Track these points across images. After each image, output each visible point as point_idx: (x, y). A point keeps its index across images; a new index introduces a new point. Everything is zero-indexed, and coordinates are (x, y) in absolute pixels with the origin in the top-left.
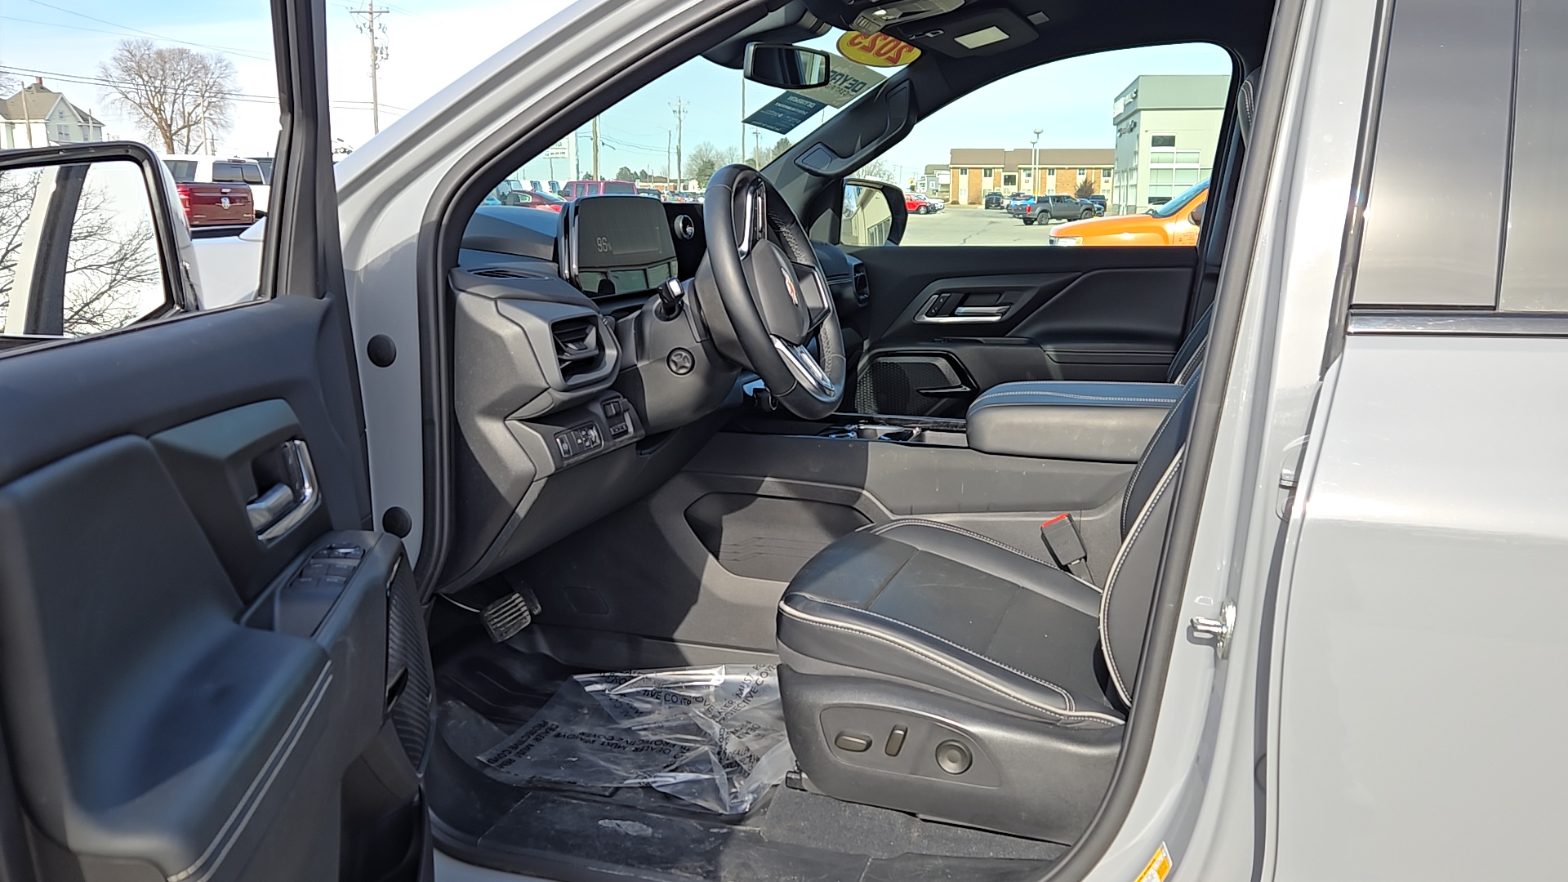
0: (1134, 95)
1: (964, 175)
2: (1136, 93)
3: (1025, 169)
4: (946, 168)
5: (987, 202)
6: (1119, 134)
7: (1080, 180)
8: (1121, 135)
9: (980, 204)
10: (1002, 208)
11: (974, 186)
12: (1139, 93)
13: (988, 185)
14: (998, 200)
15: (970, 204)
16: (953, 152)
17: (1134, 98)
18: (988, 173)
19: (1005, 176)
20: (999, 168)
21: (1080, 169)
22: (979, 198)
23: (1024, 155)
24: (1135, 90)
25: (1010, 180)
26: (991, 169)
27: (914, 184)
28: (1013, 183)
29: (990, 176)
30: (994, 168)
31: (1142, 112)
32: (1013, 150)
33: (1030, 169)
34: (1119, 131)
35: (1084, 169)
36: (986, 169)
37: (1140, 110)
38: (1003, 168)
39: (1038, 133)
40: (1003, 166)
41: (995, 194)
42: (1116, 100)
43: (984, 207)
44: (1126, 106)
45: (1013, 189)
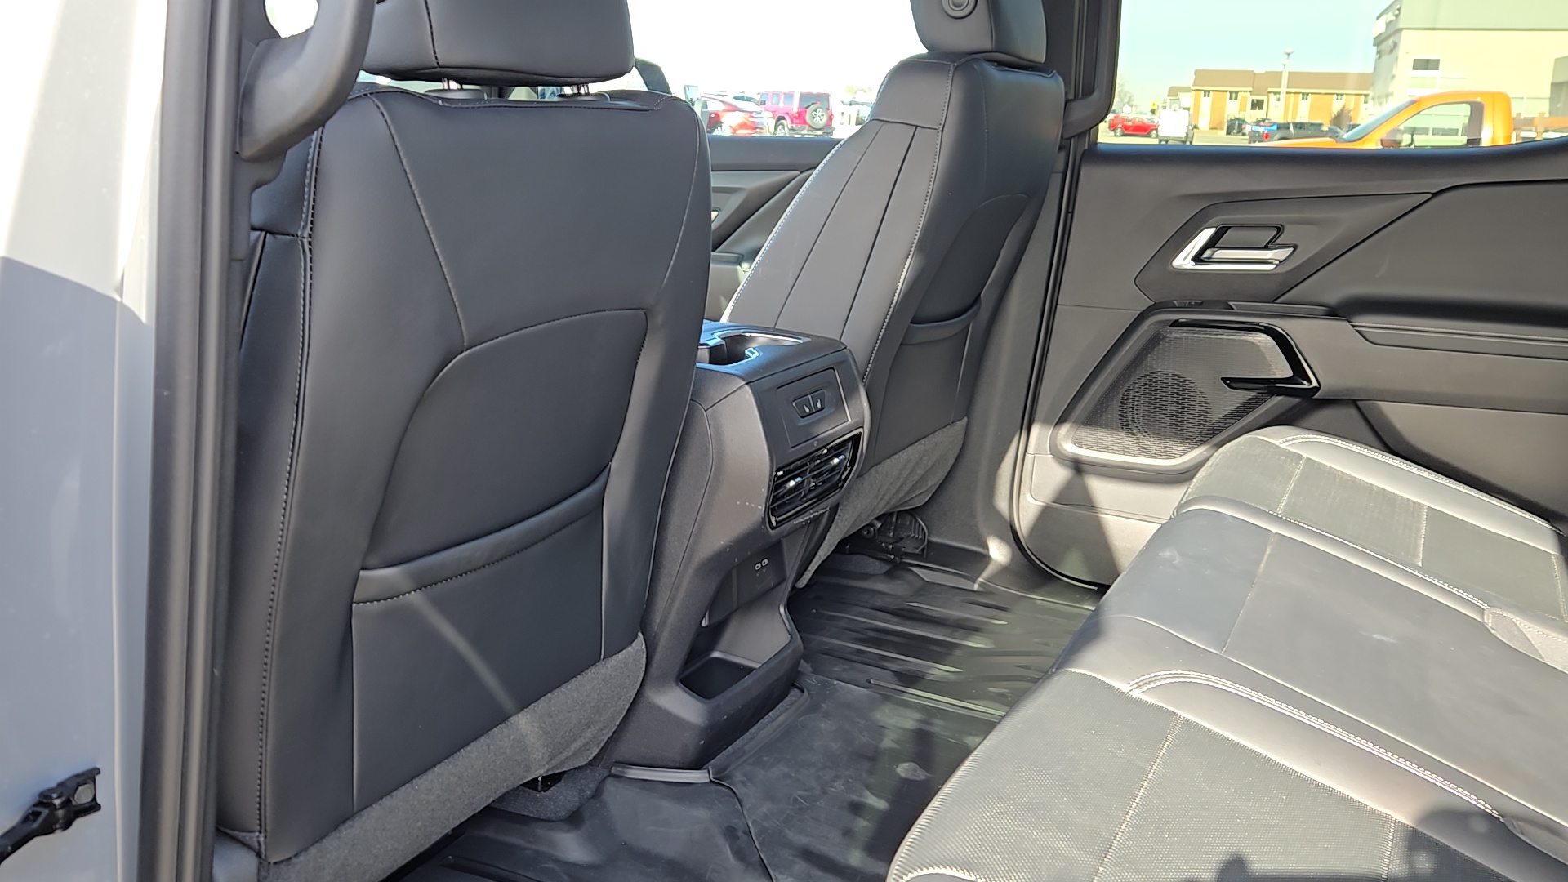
0: (1397, 12)
1: (1207, 97)
2: (1399, 10)
3: (1275, 93)
4: (1187, 90)
5: (1228, 128)
6: (1378, 56)
7: (1336, 106)
8: (1380, 57)
9: (1222, 129)
10: (1244, 134)
11: (1217, 110)
12: (1402, 10)
13: (1232, 110)
14: (1240, 126)
15: (1212, 129)
16: (1197, 72)
17: (1397, 16)
18: (1234, 95)
19: (1253, 100)
20: (1247, 91)
21: (1338, 95)
22: (1221, 123)
23: (1275, 77)
24: (1398, 7)
25: (1258, 105)
26: (1237, 92)
27: (1155, 107)
28: (1261, 108)
29: (1236, 99)
30: (1241, 91)
31: (1404, 31)
32: (1263, 72)
33: (1279, 93)
34: (1378, 52)
35: (1342, 95)
36: (1231, 92)
37: (1402, 29)
38: (1251, 92)
39: (1288, 54)
40: (1251, 89)
41: (1238, 119)
42: (1378, 18)
43: (1225, 131)
44: (1388, 24)
45: (1260, 114)
